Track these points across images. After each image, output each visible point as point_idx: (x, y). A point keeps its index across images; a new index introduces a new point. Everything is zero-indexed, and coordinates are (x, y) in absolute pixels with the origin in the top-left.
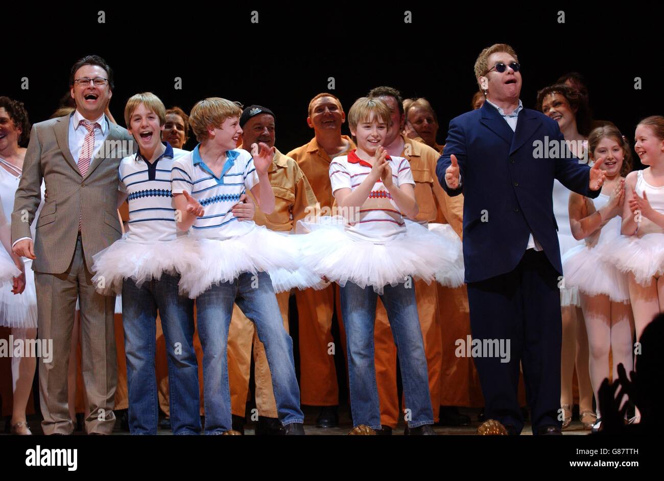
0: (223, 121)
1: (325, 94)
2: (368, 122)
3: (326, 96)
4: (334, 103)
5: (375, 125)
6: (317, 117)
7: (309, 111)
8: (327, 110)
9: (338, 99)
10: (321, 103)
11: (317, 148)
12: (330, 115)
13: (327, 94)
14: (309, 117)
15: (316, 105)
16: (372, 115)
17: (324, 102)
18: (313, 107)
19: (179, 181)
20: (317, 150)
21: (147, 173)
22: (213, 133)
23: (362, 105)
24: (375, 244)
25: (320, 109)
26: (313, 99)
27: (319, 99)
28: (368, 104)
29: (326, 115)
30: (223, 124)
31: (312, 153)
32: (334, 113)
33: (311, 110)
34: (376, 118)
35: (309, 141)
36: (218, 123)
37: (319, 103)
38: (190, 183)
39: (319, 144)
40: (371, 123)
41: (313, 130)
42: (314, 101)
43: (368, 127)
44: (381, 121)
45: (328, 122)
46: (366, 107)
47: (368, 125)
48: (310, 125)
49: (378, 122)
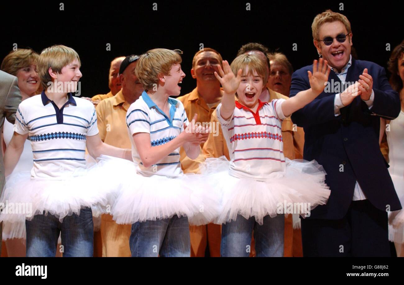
0: (170, 68)
1: (208, 49)
2: (244, 75)
3: (209, 50)
4: (215, 58)
5: (250, 78)
6: (199, 69)
7: (193, 63)
8: (208, 64)
9: (219, 54)
10: (203, 57)
11: (197, 97)
12: (210, 68)
13: (210, 49)
14: (192, 69)
15: (199, 58)
16: (247, 69)
17: (206, 57)
18: (197, 60)
19: (142, 121)
20: (197, 99)
21: (55, 117)
22: (163, 80)
23: (239, 61)
24: (257, 181)
25: (202, 62)
26: (197, 53)
27: (202, 53)
28: (244, 60)
29: (207, 68)
30: (170, 71)
31: (193, 102)
32: (214, 66)
33: (195, 63)
34: (251, 72)
35: (191, 91)
36: (166, 70)
37: (202, 56)
38: (148, 123)
39: (199, 94)
40: (247, 76)
41: (195, 80)
42: (198, 54)
43: (244, 80)
44: (256, 74)
45: (209, 74)
46: (242, 63)
47: (244, 78)
48: (193, 76)
49: (253, 75)
